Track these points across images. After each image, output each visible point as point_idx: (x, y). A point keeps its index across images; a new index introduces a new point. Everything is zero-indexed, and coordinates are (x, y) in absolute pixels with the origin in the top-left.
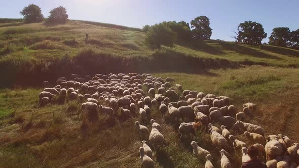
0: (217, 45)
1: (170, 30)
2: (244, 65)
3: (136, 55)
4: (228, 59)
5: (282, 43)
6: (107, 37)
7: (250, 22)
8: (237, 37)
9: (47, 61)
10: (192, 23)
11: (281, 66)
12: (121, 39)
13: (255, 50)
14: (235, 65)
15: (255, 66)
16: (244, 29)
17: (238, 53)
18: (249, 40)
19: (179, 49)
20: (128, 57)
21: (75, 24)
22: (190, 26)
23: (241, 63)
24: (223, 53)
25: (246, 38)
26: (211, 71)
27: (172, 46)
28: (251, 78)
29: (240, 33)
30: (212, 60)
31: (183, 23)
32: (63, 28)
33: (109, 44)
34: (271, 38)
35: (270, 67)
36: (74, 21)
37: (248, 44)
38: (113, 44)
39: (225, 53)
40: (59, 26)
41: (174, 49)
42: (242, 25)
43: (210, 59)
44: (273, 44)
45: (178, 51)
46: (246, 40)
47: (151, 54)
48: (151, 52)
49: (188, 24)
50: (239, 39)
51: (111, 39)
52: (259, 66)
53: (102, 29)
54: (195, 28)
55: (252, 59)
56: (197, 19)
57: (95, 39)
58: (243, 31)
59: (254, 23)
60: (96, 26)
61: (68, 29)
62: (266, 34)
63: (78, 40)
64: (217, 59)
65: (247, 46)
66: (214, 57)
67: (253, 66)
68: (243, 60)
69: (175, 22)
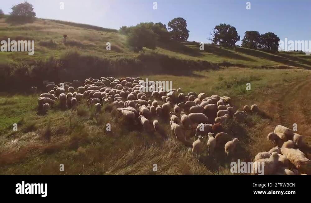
0: (195, 47)
1: (152, 31)
2: (223, 67)
3: (121, 57)
4: (209, 61)
5: (253, 46)
6: (86, 38)
7: (225, 24)
8: (213, 39)
9: (30, 65)
10: (170, 24)
11: (255, 67)
12: (100, 40)
13: (231, 52)
14: (215, 67)
15: (233, 67)
16: (219, 32)
17: (216, 55)
18: (224, 42)
19: (160, 51)
20: (114, 59)
21: (45, 23)
22: (167, 27)
23: (220, 64)
24: (202, 55)
25: (221, 40)
26: (196, 72)
27: (154, 49)
28: (236, 78)
29: (216, 35)
30: (195, 63)
31: (160, 24)
32: (34, 27)
33: (91, 46)
34: (243, 41)
35: (246, 68)
36: (43, 20)
37: (223, 46)
38: (95, 46)
39: (204, 56)
40: (28, 25)
41: (156, 51)
42: (217, 27)
43: (193, 61)
44: (246, 46)
45: (159, 53)
46: (221, 42)
47: (137, 57)
48: (136, 55)
49: (165, 25)
50: (215, 41)
51: (91, 40)
52: (236, 67)
53: (78, 29)
54: (172, 29)
55: (229, 60)
56: (174, 21)
57: (75, 40)
58: (219, 34)
59: (229, 26)
60: (70, 27)
61: (38, 28)
62: (239, 37)
63: (55, 41)
64: (199, 61)
65: (222, 48)
66: (196, 59)
67: (231, 67)
68: (222, 62)
69: (152, 23)
